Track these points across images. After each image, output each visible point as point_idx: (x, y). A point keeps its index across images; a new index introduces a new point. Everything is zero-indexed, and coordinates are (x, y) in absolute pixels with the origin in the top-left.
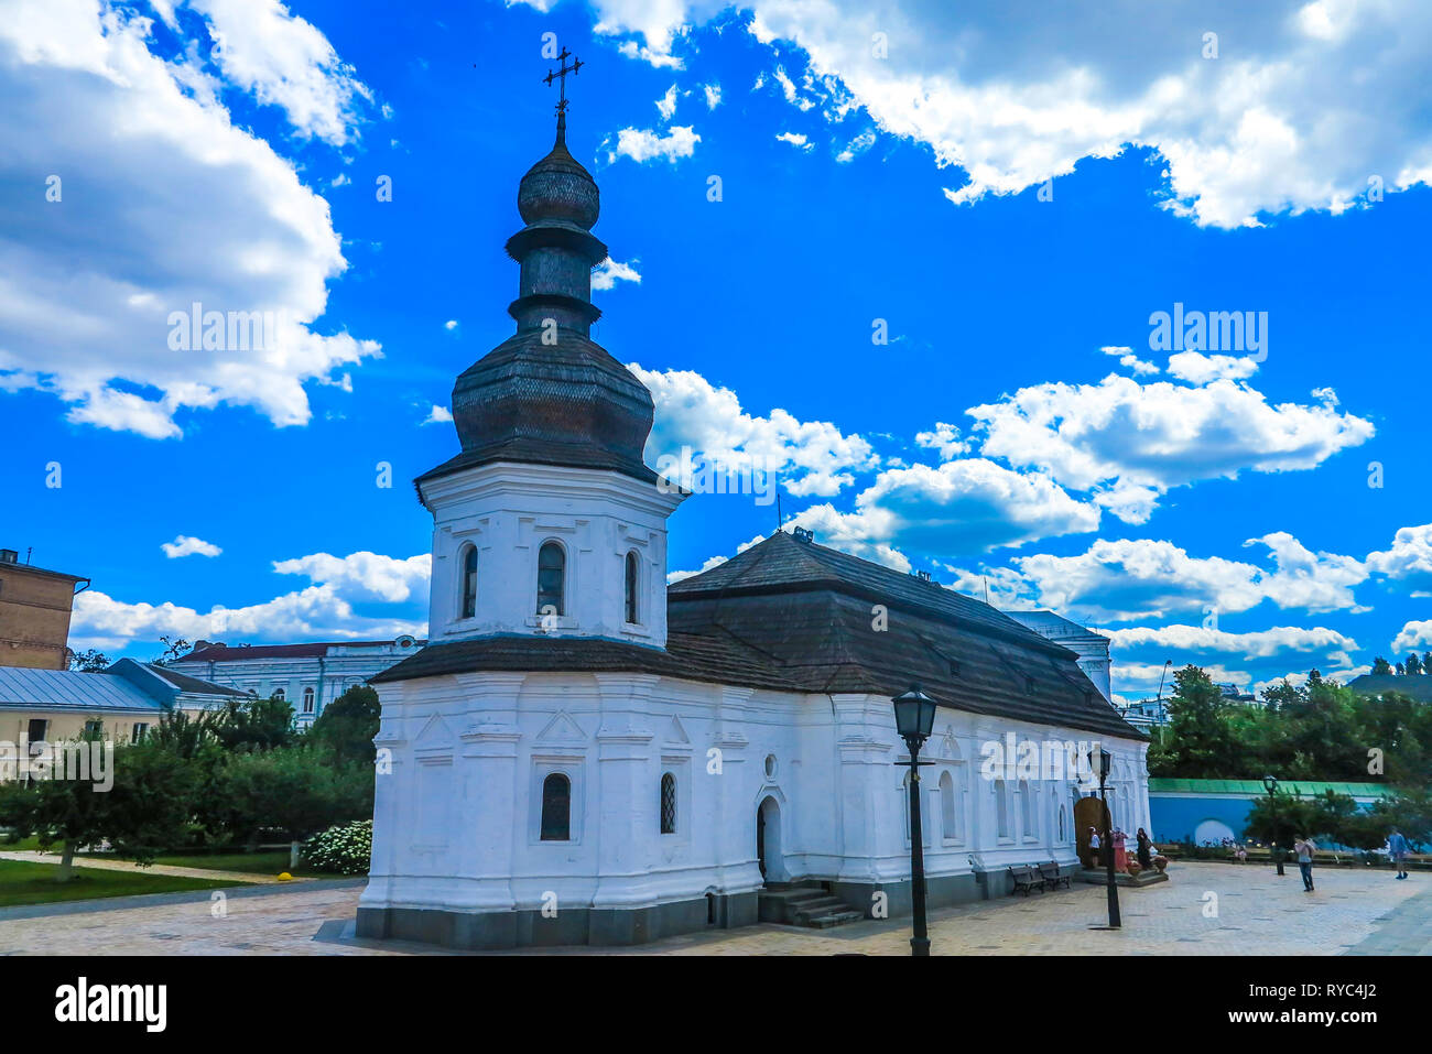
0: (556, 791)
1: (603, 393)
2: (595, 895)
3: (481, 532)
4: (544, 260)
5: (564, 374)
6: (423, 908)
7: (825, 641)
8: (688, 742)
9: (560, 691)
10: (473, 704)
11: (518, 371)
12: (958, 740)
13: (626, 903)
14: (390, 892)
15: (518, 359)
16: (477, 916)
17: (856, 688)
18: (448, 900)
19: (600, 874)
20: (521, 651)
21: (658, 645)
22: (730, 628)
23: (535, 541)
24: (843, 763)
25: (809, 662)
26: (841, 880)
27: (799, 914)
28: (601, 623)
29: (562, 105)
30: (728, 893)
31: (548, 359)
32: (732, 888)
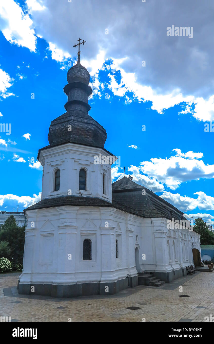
0: (87, 244)
1: (96, 128)
2: (101, 278)
3: (61, 165)
4: (76, 91)
5: (85, 121)
6: (44, 284)
7: (146, 204)
8: (121, 230)
9: (88, 212)
10: (62, 216)
11: (73, 119)
12: (176, 232)
13: (111, 280)
14: (31, 278)
15: (72, 116)
16: (65, 286)
17: (159, 216)
18: (54, 281)
19: (102, 271)
20: (77, 200)
21: (110, 201)
22: (117, 201)
23: (78, 168)
24: (155, 238)
25: (142, 209)
26: (156, 272)
27: (151, 282)
28: (98, 193)
29: (79, 53)
30: (132, 276)
31: (80, 116)
32: (133, 275)
